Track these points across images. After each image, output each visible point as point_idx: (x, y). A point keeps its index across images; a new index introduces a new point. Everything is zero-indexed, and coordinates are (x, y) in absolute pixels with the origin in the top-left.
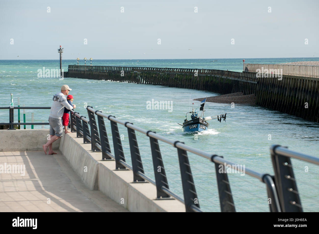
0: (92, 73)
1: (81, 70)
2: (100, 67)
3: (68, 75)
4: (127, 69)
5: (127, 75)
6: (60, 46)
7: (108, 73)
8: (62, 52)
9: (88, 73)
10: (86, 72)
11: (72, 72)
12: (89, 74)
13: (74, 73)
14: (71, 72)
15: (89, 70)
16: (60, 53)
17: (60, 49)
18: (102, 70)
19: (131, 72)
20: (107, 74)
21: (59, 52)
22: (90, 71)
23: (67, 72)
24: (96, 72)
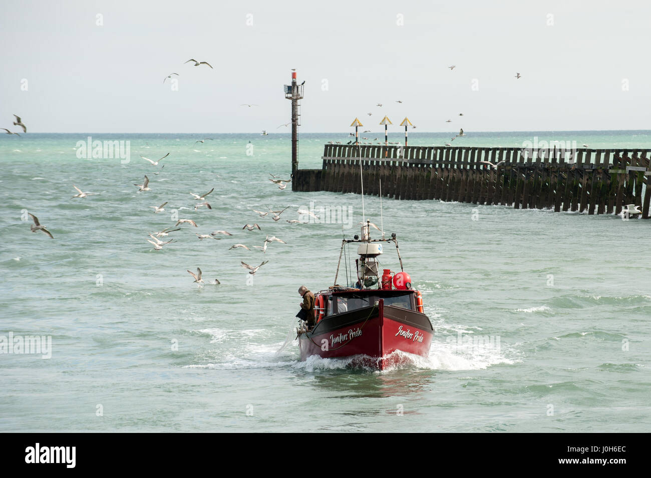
0: (425, 174)
1: (378, 162)
2: (460, 153)
3: (322, 183)
4: (588, 157)
5: (590, 182)
6: (294, 76)
7: (499, 175)
8: (301, 98)
9: (410, 173)
10: (399, 172)
11: (341, 172)
12: (416, 178)
13: (349, 173)
14: (337, 171)
15: (411, 164)
16: (291, 101)
17: (291, 85)
18: (472, 164)
19: (610, 171)
20: (492, 177)
21: (290, 95)
22: (417, 165)
23: (319, 172)
24: (442, 169)
